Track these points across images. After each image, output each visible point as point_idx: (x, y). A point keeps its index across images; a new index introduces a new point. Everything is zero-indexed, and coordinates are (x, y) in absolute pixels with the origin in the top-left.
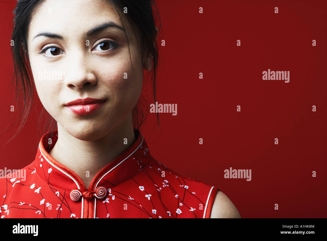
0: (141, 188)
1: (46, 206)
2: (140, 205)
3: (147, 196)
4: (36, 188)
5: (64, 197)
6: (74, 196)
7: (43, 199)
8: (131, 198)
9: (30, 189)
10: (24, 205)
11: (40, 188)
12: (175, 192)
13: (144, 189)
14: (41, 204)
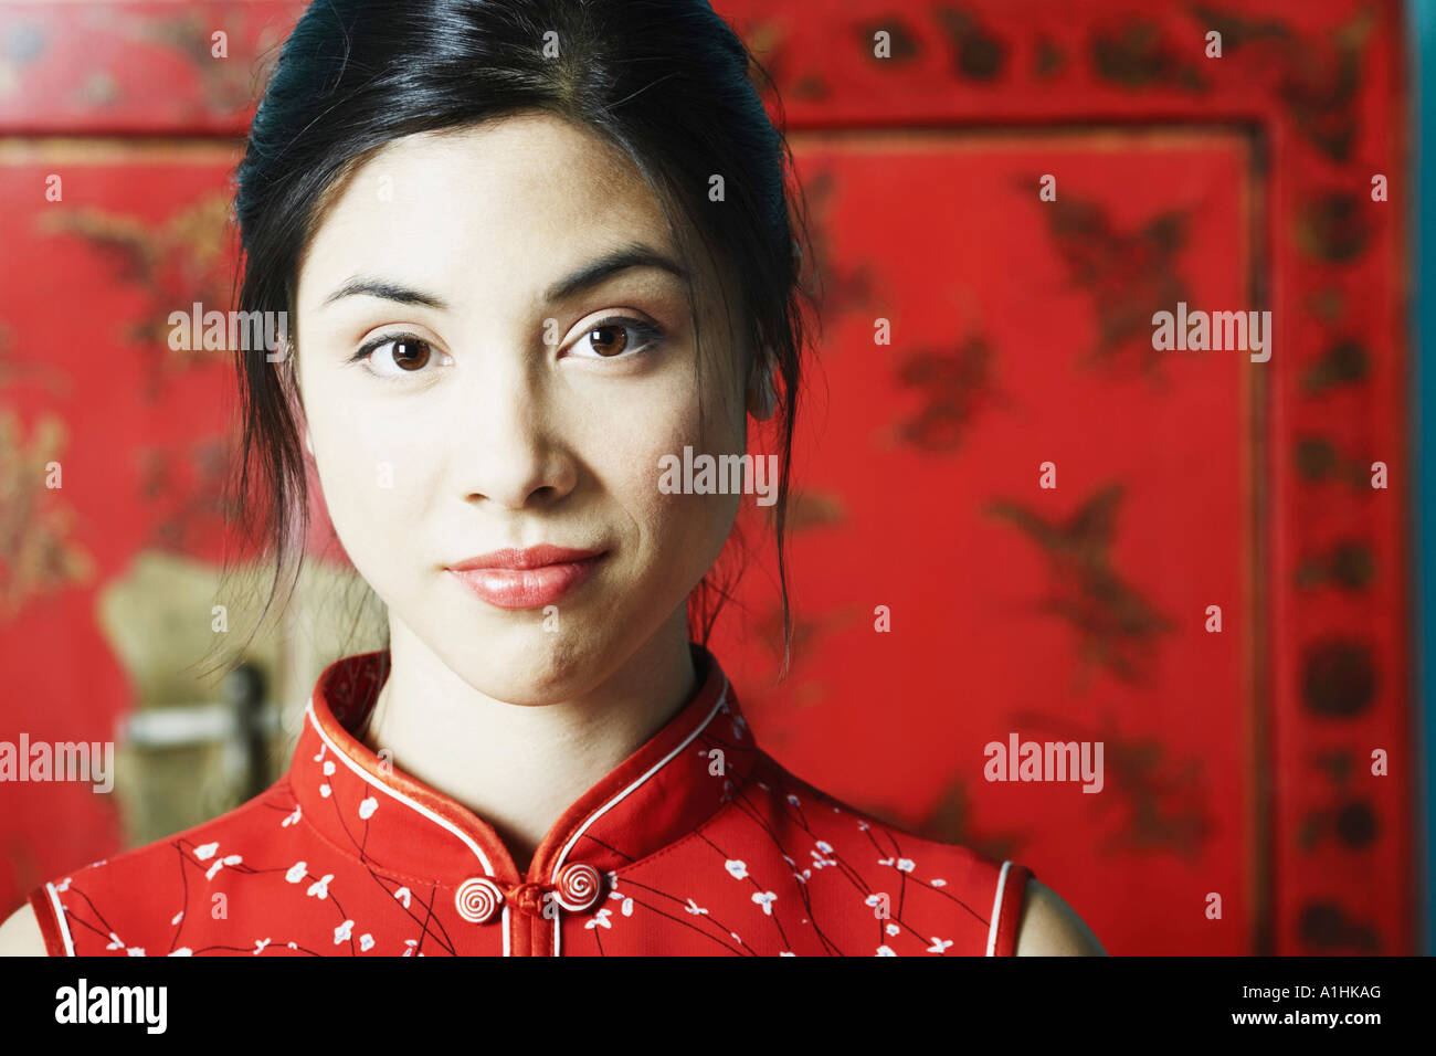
0: (735, 869)
1: (360, 947)
2: (734, 936)
3: (758, 898)
4: (312, 878)
5: (430, 910)
6: (473, 903)
7: (345, 919)
8: (699, 907)
9: (288, 883)
10: (271, 948)
11: (328, 878)
12: (863, 888)
13: (747, 870)
14: (337, 942)
